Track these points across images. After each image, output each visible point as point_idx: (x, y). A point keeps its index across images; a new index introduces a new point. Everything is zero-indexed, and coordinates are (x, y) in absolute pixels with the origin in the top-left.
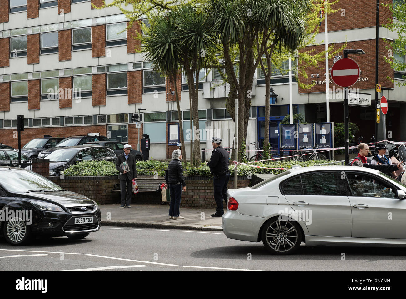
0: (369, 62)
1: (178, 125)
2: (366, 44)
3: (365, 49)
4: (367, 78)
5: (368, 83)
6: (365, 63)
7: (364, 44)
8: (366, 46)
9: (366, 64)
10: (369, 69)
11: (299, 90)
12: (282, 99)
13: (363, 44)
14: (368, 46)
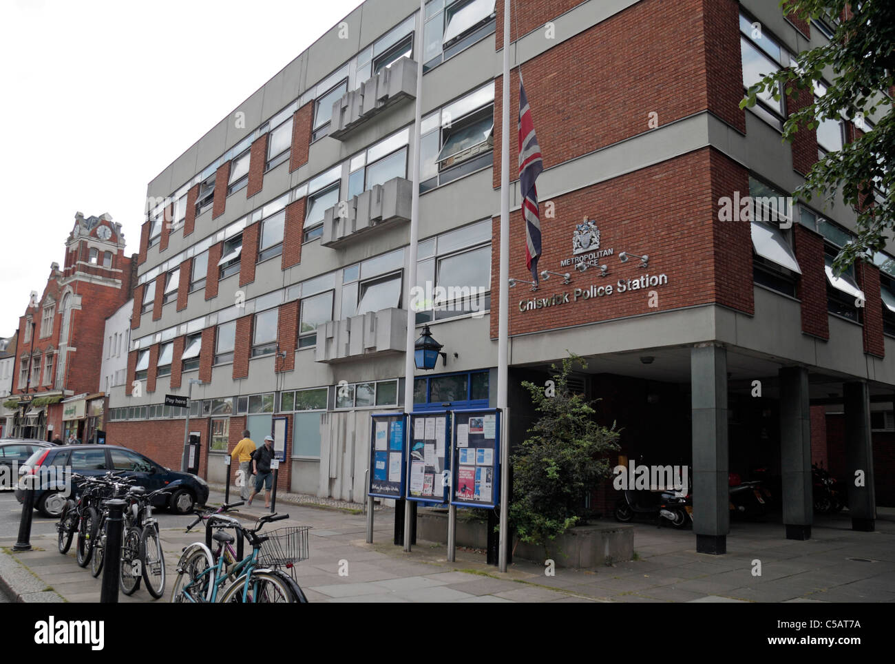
0: (669, 228)
1: (287, 419)
2: (660, 176)
3: (657, 189)
4: (663, 278)
5: (668, 292)
6: (660, 231)
7: (654, 178)
8: (661, 180)
9: (663, 233)
10: (672, 246)
11: (493, 331)
12: (456, 355)
13: (650, 175)
14: (668, 179)
